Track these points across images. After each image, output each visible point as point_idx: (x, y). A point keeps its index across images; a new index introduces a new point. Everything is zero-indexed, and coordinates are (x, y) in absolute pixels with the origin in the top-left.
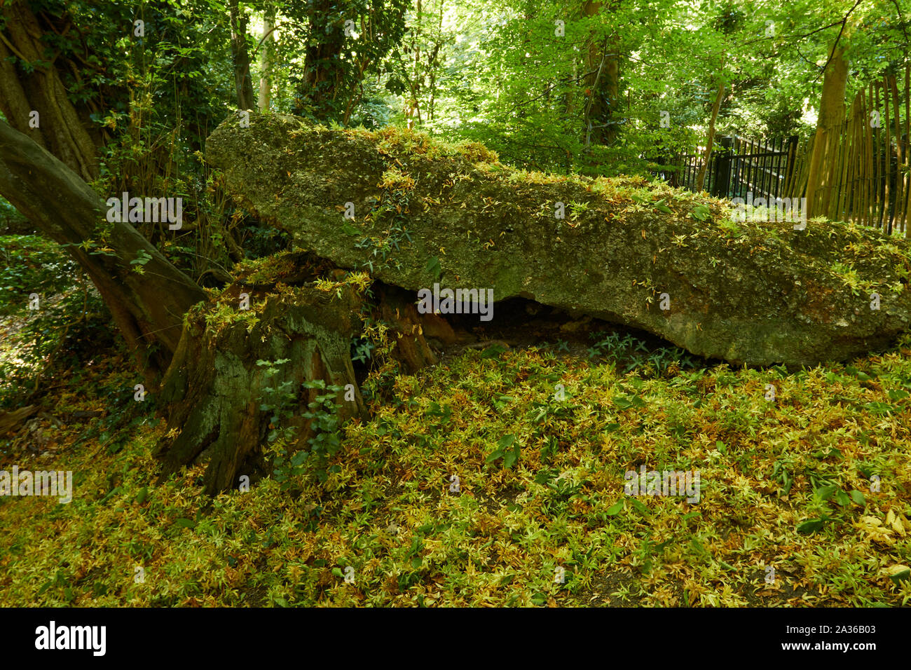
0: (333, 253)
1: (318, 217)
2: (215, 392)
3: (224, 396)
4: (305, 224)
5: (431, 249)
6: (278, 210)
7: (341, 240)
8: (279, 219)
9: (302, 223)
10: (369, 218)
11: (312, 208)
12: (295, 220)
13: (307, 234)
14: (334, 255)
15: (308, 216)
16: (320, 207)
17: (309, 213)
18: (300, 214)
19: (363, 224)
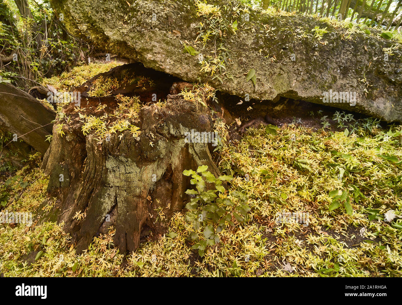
0: (180, 70)
1: (164, 40)
2: (109, 184)
3: (118, 186)
4: (155, 46)
5: (242, 63)
6: (129, 36)
7: (186, 59)
8: (129, 43)
9: (153, 46)
10: (198, 41)
11: (159, 32)
12: (148, 43)
13: (157, 55)
14: (182, 71)
15: (156, 39)
16: (165, 32)
17: (157, 37)
18: (151, 38)
19: (195, 46)
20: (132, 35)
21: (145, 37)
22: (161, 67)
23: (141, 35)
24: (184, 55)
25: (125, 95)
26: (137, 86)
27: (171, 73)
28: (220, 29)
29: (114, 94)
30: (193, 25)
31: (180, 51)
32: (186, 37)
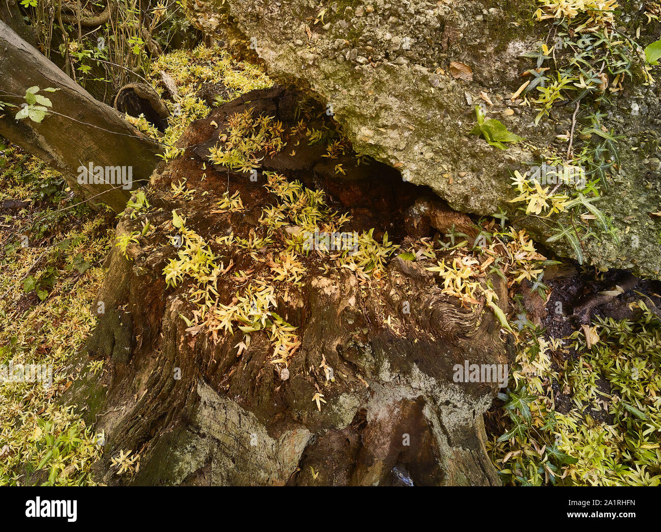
0: (448, 182)
1: (417, 93)
4: (386, 108)
6: (318, 67)
7: (474, 156)
8: (317, 86)
9: (381, 108)
10: (521, 96)
11: (406, 70)
12: (367, 100)
13: (389, 131)
14: (454, 189)
15: (394, 89)
16: (425, 70)
17: (399, 82)
18: (379, 86)
19: (509, 112)
20: (327, 67)
21: (363, 82)
22: (393, 161)
23: (352, 74)
24: (470, 144)
25: (290, 177)
26: (325, 156)
27: (417, 183)
28: (605, 71)
29: (266, 166)
30: (516, 48)
31: (460, 123)
32: (486, 79)
